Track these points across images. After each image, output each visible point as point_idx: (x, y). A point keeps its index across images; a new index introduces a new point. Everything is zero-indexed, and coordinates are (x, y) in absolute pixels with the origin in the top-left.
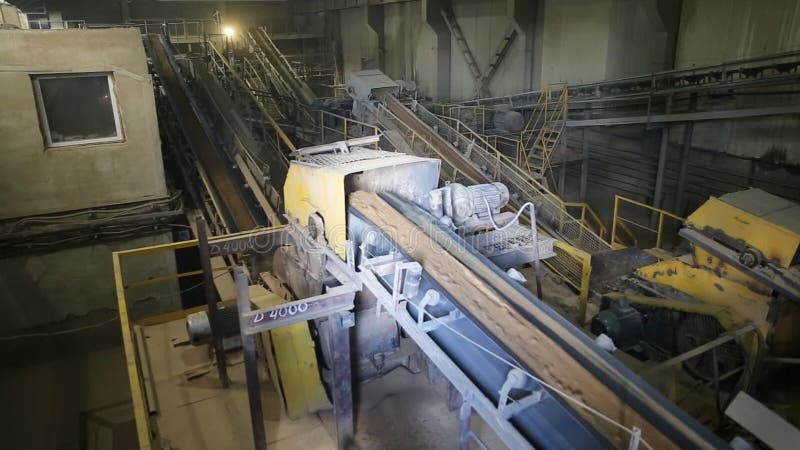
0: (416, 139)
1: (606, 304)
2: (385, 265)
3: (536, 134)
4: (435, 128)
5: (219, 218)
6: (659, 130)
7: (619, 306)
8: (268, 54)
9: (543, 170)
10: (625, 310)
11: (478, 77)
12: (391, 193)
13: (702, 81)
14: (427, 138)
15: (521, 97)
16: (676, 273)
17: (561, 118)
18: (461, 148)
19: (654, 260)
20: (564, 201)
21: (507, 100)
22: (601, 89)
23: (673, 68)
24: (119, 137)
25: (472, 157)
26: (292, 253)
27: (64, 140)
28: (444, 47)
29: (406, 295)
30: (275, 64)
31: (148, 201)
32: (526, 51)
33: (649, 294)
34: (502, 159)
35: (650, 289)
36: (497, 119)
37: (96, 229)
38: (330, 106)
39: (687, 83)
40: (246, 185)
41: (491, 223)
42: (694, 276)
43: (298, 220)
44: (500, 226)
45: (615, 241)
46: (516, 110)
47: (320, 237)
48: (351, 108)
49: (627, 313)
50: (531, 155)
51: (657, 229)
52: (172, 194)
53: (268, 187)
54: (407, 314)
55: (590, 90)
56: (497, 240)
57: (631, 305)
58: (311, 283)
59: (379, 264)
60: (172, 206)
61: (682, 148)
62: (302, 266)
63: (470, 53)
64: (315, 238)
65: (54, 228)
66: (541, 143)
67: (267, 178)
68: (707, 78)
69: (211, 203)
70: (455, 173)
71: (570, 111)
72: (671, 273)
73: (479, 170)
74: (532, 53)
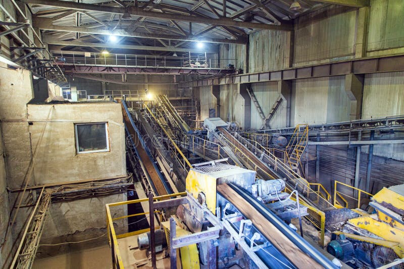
0: (237, 151)
1: (334, 237)
2: (234, 218)
3: (293, 147)
4: (246, 145)
5: (149, 187)
6: (356, 148)
7: (341, 238)
8: (168, 108)
9: (297, 165)
10: (344, 241)
11: (263, 119)
12: (233, 183)
13: (376, 125)
14: (243, 151)
15: (285, 130)
16: (369, 223)
17: (305, 140)
18: (258, 155)
19: (357, 216)
20: (309, 182)
21: (279, 130)
22: (325, 127)
23: (361, 119)
24: (108, 149)
25: (263, 160)
26: (188, 208)
27: (84, 151)
28: (248, 105)
29: (245, 234)
30: (171, 112)
31: (118, 178)
32: (287, 108)
33: (356, 234)
34: (277, 160)
35: (356, 231)
36: (274, 140)
37: (94, 191)
38: (197, 133)
39: (368, 125)
40: (161, 172)
41: (277, 197)
42: (379, 226)
43: (192, 194)
44: (282, 200)
45: (336, 203)
46: (283, 136)
47: (204, 203)
48: (207, 134)
49: (345, 243)
50: (291, 157)
51: (358, 199)
52: (128, 175)
53: (172, 173)
54: (245, 243)
55: (319, 127)
56: (280, 206)
57: (347, 239)
58: (197, 223)
59: (231, 218)
60: (128, 180)
61: (368, 155)
62: (193, 214)
63: (260, 108)
64: (201, 203)
65: (76, 190)
66: (296, 152)
67: (172, 169)
68: (378, 123)
69: (145, 179)
70: (256, 168)
71: (309, 137)
72: (366, 223)
73: (267, 166)
74: (290, 108)
